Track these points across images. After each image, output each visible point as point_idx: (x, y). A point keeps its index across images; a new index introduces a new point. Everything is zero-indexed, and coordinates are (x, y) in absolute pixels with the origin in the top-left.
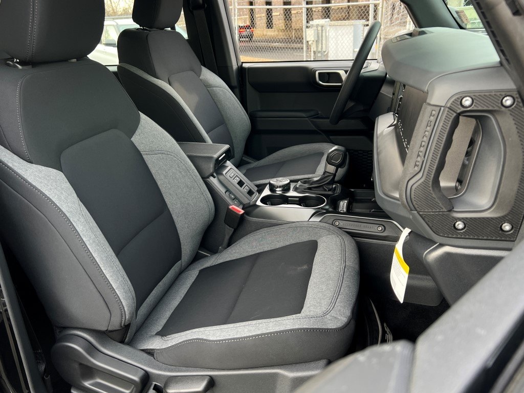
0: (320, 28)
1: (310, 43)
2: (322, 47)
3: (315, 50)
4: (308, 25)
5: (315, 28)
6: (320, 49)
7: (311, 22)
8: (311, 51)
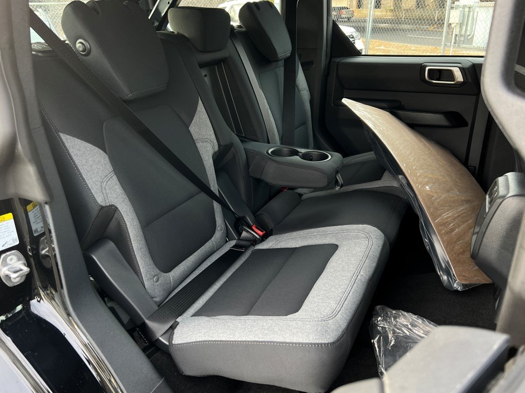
0: (467, 10)
1: (453, 26)
2: (466, 30)
3: (458, 33)
4: (453, 5)
5: (461, 9)
6: (463, 32)
7: (456, 3)
8: (452, 35)
